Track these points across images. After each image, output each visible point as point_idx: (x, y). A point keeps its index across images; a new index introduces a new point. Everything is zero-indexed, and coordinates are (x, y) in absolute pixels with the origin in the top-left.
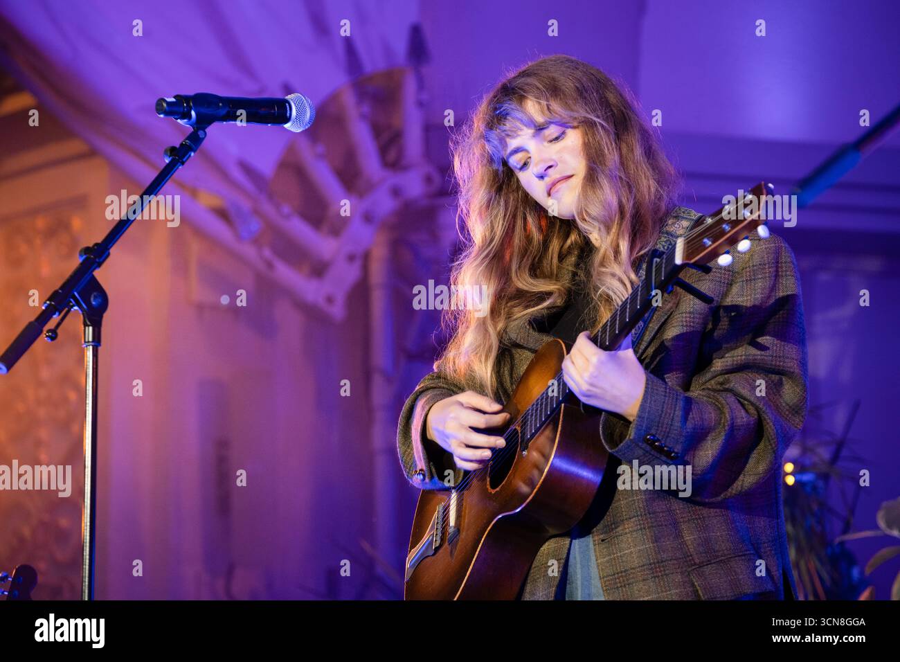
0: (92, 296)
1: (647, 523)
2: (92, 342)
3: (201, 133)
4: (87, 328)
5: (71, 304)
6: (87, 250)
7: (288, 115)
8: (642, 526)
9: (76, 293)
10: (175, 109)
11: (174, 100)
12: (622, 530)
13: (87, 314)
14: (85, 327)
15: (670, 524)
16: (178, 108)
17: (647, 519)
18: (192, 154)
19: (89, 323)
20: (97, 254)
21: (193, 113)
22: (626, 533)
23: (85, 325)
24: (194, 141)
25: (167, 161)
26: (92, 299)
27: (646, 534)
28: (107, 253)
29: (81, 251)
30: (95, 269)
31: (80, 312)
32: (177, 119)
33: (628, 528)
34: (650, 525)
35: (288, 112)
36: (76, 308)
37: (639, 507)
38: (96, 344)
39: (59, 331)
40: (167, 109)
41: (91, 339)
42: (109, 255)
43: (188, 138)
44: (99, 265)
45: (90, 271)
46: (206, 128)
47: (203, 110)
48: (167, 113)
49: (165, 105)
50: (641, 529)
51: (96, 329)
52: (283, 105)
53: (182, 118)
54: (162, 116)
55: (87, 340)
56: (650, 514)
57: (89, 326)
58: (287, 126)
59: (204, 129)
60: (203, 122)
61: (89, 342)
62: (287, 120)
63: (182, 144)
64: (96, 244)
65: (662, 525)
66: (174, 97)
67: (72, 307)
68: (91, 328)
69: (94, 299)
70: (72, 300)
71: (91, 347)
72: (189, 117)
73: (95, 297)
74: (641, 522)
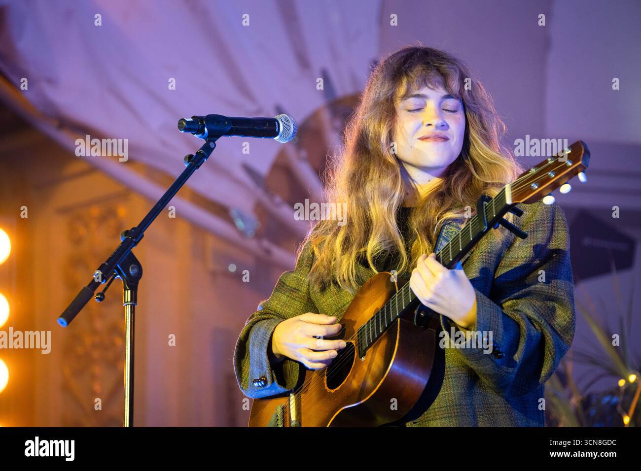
0: (131, 267)
1: (454, 413)
2: (130, 302)
3: (212, 144)
4: (126, 291)
5: (115, 274)
6: (127, 233)
7: (277, 130)
8: (450, 415)
9: (118, 265)
10: (192, 126)
11: (192, 120)
12: (433, 416)
13: (127, 281)
14: (125, 291)
15: (471, 415)
16: (194, 126)
17: (453, 409)
18: (205, 160)
19: (128, 288)
20: (135, 236)
21: (206, 129)
22: (436, 419)
23: (126, 289)
24: (207, 150)
25: (186, 166)
26: (130, 270)
27: (452, 421)
28: (142, 235)
29: (122, 234)
30: (133, 247)
31: (122, 280)
32: (194, 134)
33: (439, 415)
34: (456, 414)
35: (277, 128)
36: (118, 276)
37: (449, 400)
38: (134, 304)
39: (105, 294)
40: (187, 127)
41: (129, 300)
42: (143, 236)
43: (202, 148)
44: (136, 244)
45: (129, 249)
46: (216, 140)
47: (212, 127)
48: (187, 130)
49: (184, 124)
50: (449, 417)
51: (133, 292)
52: (273, 122)
53: (197, 133)
54: (183, 132)
55: (126, 301)
56: (456, 406)
57: (128, 290)
58: (276, 138)
59: (214, 142)
60: (213, 136)
61: (128, 302)
62: (276, 134)
63: (197, 153)
64: (134, 228)
65: (465, 416)
66: (192, 118)
67: (116, 275)
68: (129, 291)
69: (132, 270)
70: (115, 270)
71: (129, 306)
72: (203, 132)
73: (133, 268)
74: (449, 411)
